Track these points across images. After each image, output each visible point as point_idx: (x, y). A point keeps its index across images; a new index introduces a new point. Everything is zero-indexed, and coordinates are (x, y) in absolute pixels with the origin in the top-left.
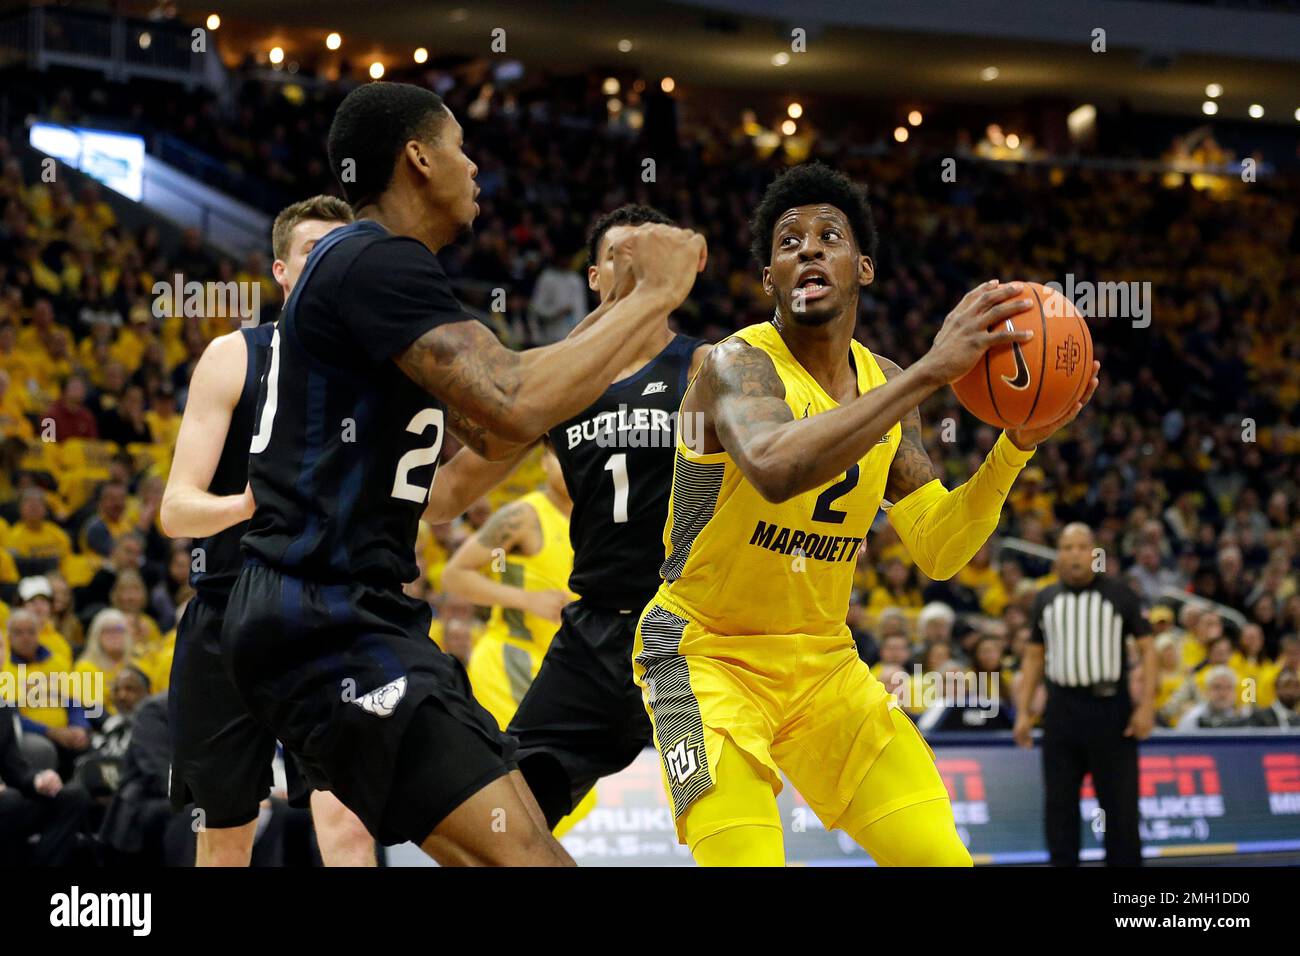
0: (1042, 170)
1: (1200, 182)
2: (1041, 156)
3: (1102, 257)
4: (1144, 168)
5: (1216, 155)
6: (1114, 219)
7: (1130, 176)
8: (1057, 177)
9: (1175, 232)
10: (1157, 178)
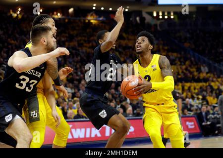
0: (64, 19)
1: (92, 21)
2: (64, 17)
3: (75, 35)
4: (82, 19)
5: (95, 16)
6: (77, 28)
7: (80, 20)
8: (67, 21)
9: (88, 30)
10: (85, 20)
